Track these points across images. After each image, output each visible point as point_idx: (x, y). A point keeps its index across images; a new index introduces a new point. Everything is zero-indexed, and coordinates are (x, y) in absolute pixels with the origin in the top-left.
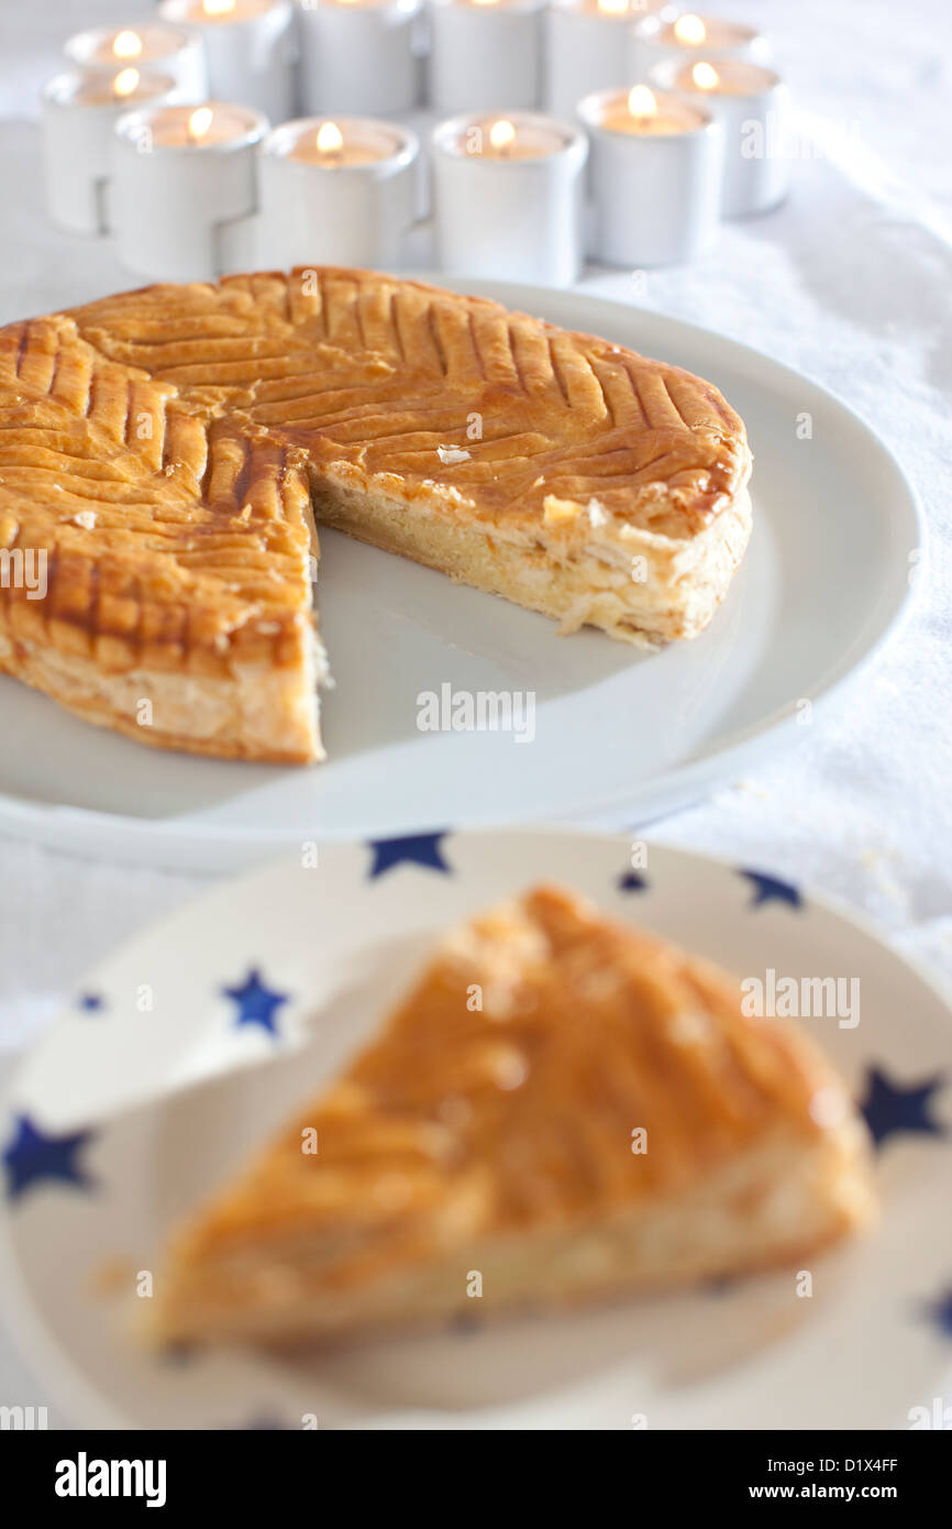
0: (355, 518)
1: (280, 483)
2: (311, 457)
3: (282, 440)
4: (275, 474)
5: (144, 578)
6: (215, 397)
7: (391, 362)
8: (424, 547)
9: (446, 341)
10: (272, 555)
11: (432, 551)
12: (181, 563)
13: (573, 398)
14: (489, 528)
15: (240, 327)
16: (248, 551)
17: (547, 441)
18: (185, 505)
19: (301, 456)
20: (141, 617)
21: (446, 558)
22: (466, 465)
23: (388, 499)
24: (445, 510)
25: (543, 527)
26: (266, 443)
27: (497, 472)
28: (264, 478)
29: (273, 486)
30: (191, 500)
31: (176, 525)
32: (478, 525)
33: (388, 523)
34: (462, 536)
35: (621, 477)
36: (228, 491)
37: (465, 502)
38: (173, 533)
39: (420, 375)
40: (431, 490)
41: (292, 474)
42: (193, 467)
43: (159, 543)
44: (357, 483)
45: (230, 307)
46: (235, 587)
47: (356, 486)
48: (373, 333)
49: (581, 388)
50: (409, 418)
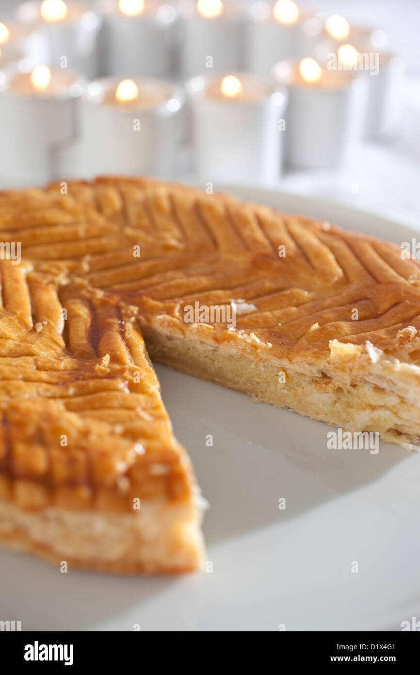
0: (175, 355)
1: (122, 334)
2: (140, 312)
3: (115, 300)
4: (116, 327)
5: (45, 426)
6: (59, 269)
7: (180, 240)
8: (230, 375)
9: (213, 224)
10: (135, 395)
11: (236, 379)
12: (69, 408)
13: (315, 262)
14: (285, 363)
15: (67, 218)
16: (116, 393)
17: (306, 293)
18: (55, 354)
19: (132, 312)
20: (50, 461)
21: (248, 384)
22: (255, 315)
23: (202, 342)
24: (248, 351)
25: (329, 362)
26: (104, 303)
27: (279, 319)
28: (109, 330)
29: (118, 337)
30: (59, 350)
31: (55, 373)
32: (275, 362)
33: (202, 359)
34: (263, 369)
35: (372, 320)
36: (85, 342)
37: (263, 344)
38: (54, 380)
39: (200, 249)
40: (236, 336)
41: (129, 326)
42: (55, 323)
43: (47, 390)
44: (177, 330)
45: (59, 205)
46: (119, 429)
47: (176, 333)
48: (162, 220)
49: (318, 255)
50: (204, 281)
